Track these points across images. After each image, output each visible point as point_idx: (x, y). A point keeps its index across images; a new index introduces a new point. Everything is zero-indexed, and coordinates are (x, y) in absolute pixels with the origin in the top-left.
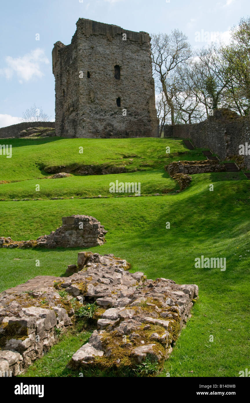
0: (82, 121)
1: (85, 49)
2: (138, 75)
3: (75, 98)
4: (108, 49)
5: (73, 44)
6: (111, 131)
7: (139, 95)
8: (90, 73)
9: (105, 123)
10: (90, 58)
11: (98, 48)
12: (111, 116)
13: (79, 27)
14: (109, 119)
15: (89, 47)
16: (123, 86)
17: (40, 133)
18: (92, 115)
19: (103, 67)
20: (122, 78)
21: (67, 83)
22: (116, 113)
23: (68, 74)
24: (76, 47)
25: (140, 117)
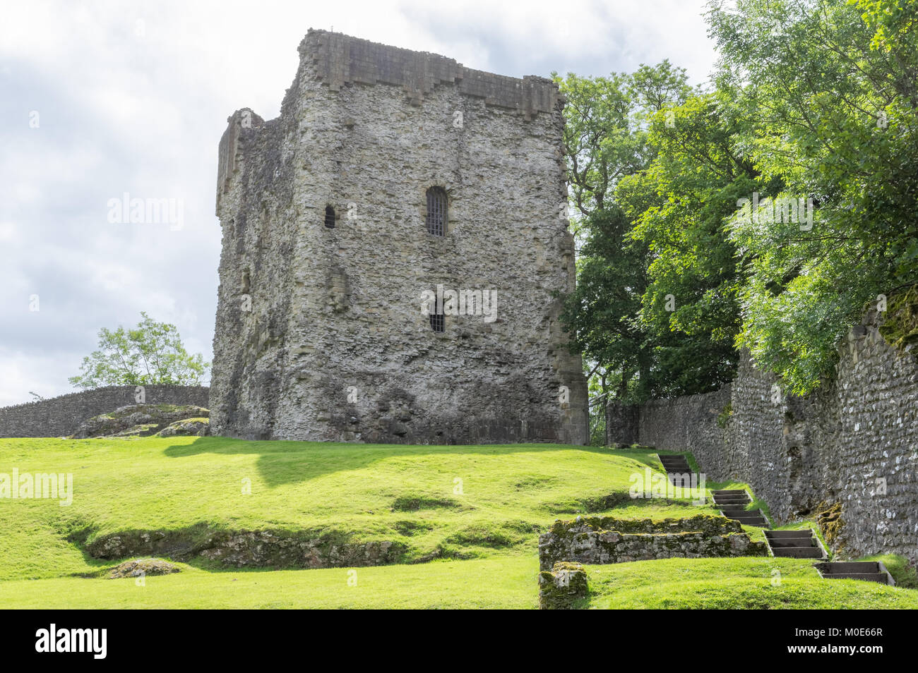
0: (294, 380)
1: (322, 127)
2: (515, 224)
3: (279, 298)
4: (407, 132)
5: (288, 113)
6: (404, 421)
7: (516, 293)
8: (337, 212)
9: (382, 388)
10: (339, 158)
11: (370, 126)
12: (407, 363)
13: (306, 59)
14: (399, 373)
15: (338, 125)
16: (458, 257)
17: (155, 426)
18: (335, 358)
19: (384, 192)
20: (454, 229)
21: (259, 245)
22: (424, 354)
23: (263, 216)
24: (294, 125)
25: (518, 371)
